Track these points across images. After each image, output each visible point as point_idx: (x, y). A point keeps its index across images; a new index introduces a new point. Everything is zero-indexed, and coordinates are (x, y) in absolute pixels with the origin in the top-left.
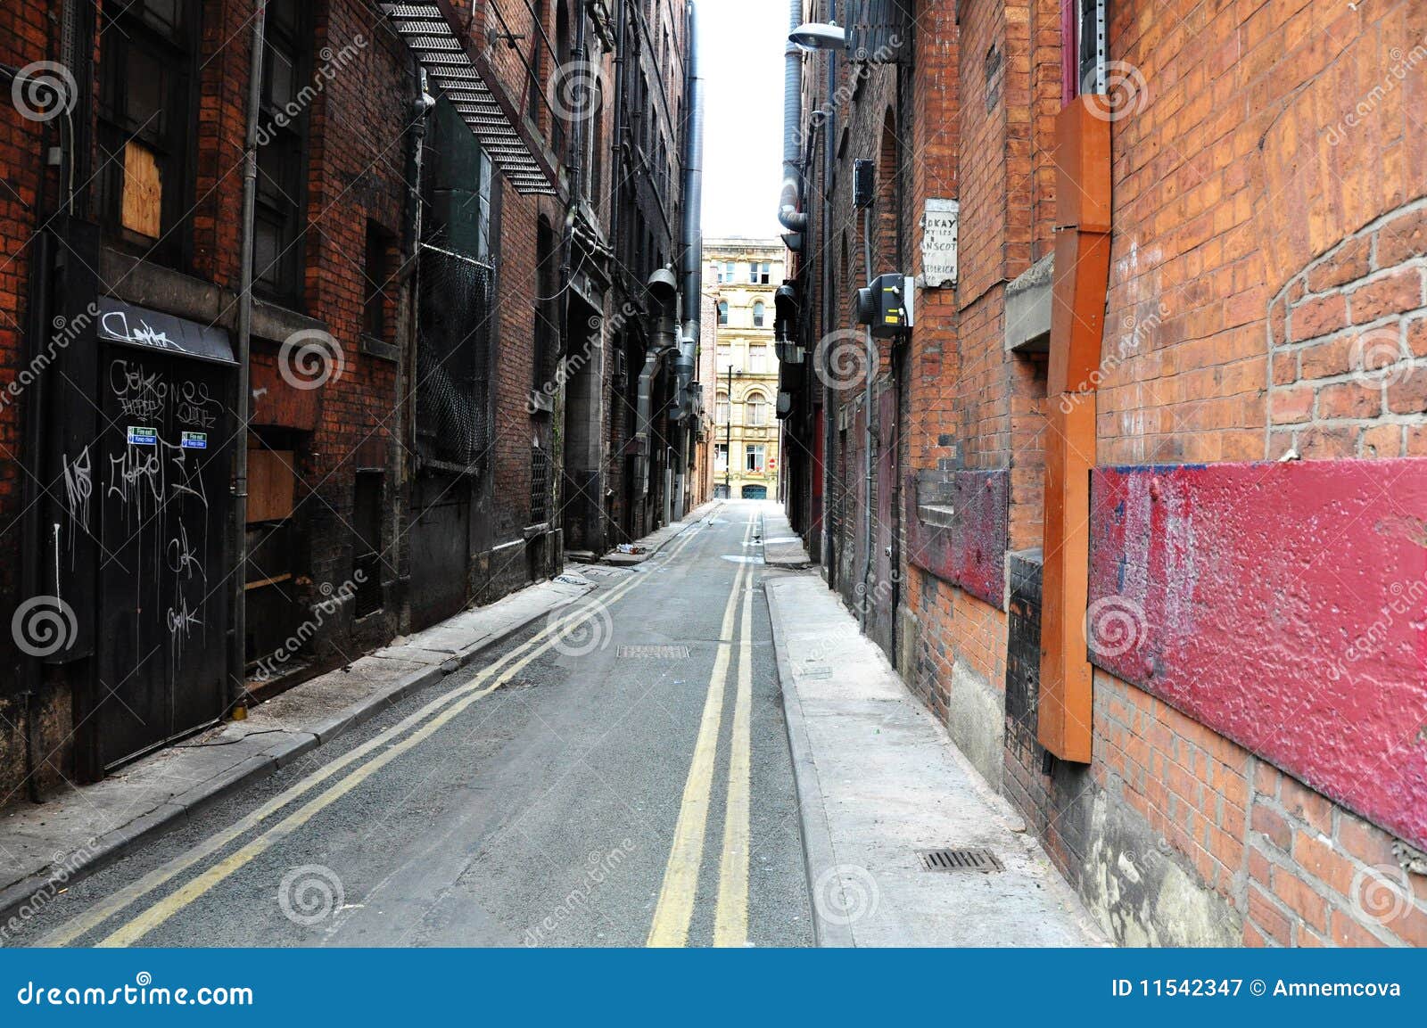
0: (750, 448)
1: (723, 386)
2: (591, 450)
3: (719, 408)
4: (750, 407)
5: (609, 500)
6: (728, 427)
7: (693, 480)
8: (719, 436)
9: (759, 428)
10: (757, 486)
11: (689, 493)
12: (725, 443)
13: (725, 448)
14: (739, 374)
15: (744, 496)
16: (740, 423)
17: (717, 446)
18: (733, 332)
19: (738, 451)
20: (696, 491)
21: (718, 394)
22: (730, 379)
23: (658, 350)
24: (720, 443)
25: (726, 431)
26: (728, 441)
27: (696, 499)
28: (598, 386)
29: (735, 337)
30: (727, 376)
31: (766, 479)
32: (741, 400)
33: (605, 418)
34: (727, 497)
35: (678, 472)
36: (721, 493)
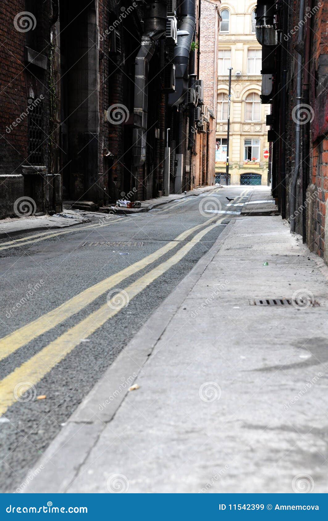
0: (247, 142)
1: (224, 87)
2: (90, 115)
3: (220, 107)
4: (248, 106)
5: (108, 161)
6: (229, 124)
7: (194, 163)
8: (220, 131)
9: (256, 124)
10: (253, 174)
11: (190, 173)
12: (226, 137)
13: (226, 141)
14: (238, 76)
15: (242, 183)
16: (238, 120)
17: (218, 140)
18: (233, 38)
19: (236, 144)
20: (197, 173)
21: (219, 95)
22: (230, 81)
23: (152, 34)
24: (221, 137)
25: (226, 127)
26: (228, 135)
27: (197, 180)
28: (95, 59)
29: (235, 42)
30: (228, 78)
31: (261, 168)
32: (240, 99)
33: (102, 88)
34: (227, 184)
35: (178, 152)
36: (223, 180)
